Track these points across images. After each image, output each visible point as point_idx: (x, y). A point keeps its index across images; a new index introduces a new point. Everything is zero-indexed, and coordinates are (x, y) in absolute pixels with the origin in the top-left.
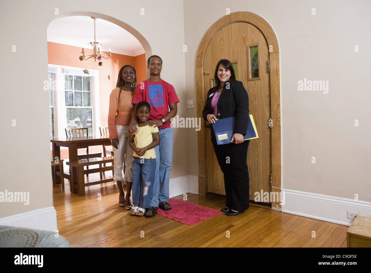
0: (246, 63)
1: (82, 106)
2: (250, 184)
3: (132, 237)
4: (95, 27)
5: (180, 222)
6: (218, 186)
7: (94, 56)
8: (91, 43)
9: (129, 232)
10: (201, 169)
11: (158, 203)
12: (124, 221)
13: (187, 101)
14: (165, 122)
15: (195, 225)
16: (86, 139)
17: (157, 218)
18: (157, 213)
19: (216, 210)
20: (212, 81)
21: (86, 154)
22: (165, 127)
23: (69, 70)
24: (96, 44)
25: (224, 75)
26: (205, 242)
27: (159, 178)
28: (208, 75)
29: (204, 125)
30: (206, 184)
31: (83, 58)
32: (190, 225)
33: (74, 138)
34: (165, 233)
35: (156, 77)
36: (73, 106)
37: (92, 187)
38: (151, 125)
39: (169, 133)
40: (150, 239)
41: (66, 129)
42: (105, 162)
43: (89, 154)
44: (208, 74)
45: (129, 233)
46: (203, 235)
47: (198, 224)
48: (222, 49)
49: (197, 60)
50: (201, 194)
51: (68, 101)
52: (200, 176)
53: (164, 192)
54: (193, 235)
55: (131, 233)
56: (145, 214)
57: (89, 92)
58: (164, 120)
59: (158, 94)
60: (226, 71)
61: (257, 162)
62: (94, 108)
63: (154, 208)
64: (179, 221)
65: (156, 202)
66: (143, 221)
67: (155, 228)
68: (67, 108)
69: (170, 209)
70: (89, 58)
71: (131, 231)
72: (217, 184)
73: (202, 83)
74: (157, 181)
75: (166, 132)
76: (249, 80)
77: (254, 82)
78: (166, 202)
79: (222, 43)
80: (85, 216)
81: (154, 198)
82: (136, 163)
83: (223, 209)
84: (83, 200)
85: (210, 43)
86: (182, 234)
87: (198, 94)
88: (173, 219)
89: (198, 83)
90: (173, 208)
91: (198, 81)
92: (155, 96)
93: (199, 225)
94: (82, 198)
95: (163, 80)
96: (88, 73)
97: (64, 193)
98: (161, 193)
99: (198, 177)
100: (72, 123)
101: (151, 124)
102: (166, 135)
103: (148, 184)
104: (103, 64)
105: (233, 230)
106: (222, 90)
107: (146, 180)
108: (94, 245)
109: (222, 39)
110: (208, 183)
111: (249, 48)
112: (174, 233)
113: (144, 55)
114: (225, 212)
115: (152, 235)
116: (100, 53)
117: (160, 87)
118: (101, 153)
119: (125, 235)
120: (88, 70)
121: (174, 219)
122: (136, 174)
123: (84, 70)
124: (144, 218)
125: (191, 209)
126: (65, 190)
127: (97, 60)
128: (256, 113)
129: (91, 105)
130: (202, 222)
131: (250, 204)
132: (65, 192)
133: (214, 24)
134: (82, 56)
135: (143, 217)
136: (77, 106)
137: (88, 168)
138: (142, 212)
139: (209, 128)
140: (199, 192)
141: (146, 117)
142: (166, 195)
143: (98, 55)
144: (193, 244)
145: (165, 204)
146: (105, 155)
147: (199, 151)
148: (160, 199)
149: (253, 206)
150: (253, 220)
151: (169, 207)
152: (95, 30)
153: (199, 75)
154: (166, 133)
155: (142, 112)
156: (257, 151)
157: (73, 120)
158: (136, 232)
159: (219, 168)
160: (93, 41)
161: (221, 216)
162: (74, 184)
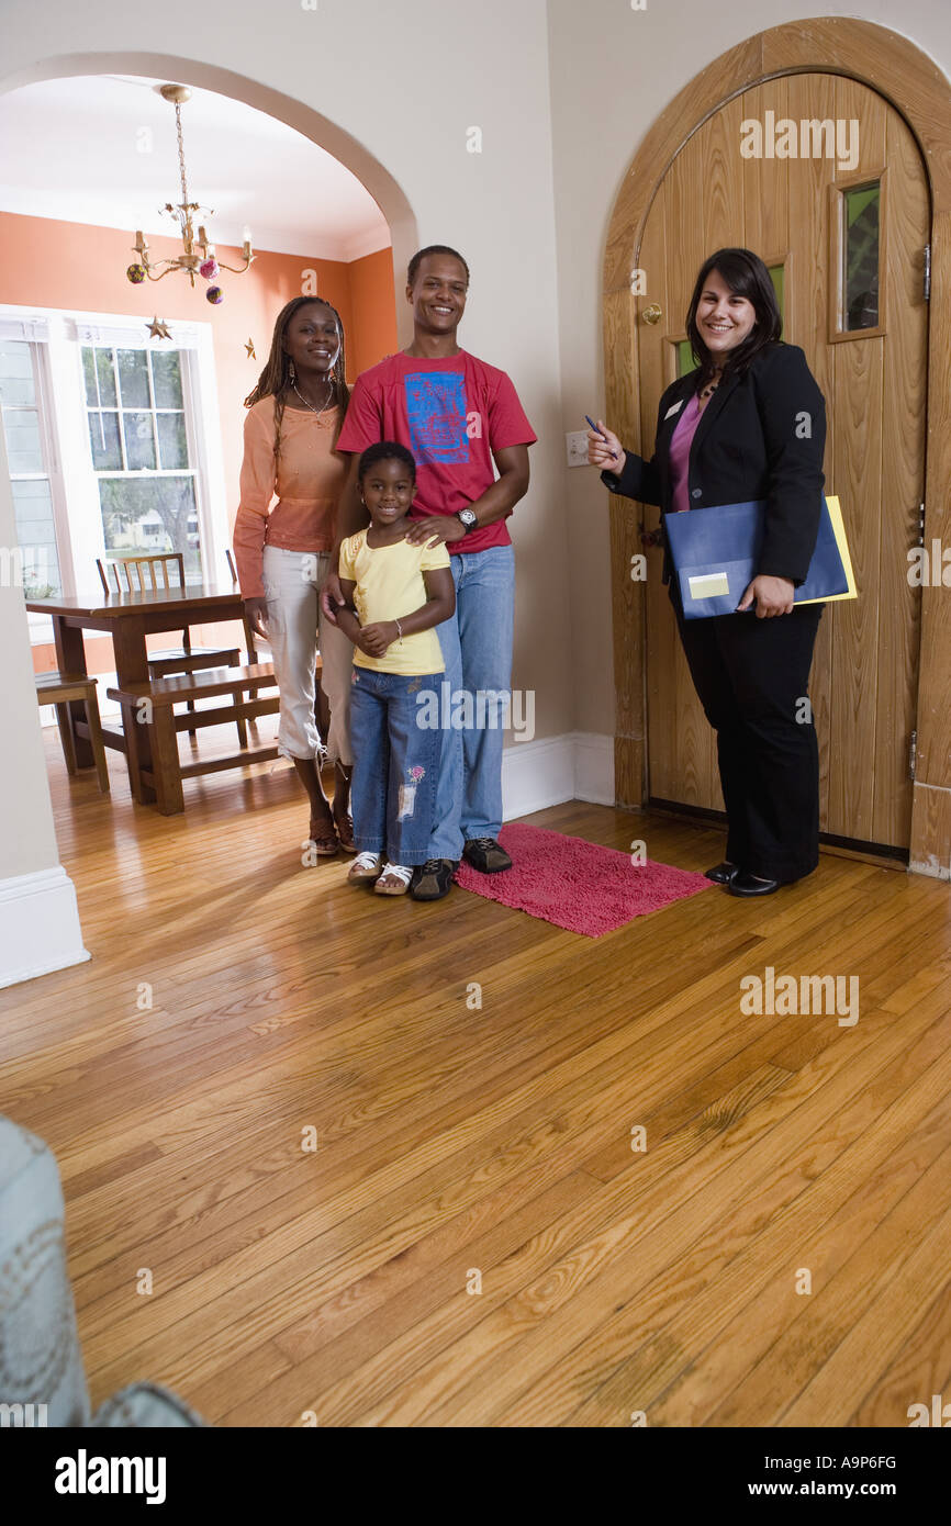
0: (822, 263)
1: (156, 468)
2: (823, 772)
3: (363, 983)
4: (180, 136)
5: (548, 922)
6: (691, 775)
7: (186, 261)
8: (169, 208)
9: (350, 961)
10: (626, 710)
11: (461, 844)
12: (331, 915)
13: (565, 439)
14: (475, 523)
15: (608, 935)
16: (177, 598)
17: (459, 902)
18: (456, 883)
19: (687, 872)
20: (673, 349)
21: (181, 654)
22: (479, 545)
23: (96, 327)
24: (190, 210)
25: (724, 319)
26: (650, 1009)
27: (462, 747)
28: (655, 322)
29: (638, 533)
30: (643, 768)
31: (143, 274)
32: (586, 935)
33: (133, 596)
34: (491, 970)
35: (436, 340)
36: (122, 468)
37: (213, 780)
38: (417, 538)
39: (495, 571)
40: (435, 995)
41: (98, 562)
42: (253, 684)
43: (193, 653)
44: (655, 320)
45: (353, 967)
46: (641, 979)
47: (619, 932)
48: (719, 209)
49: (606, 261)
50: (624, 806)
51: (101, 454)
52: (622, 736)
53: (482, 800)
54: (602, 977)
55: (360, 964)
56: (410, 889)
57: (179, 411)
58: (467, 517)
59: (443, 407)
60: (733, 302)
61: (858, 685)
62: (201, 475)
63: (445, 866)
64: (543, 919)
65: (452, 842)
66: (407, 917)
67: (450, 947)
68: (100, 480)
69: (508, 867)
70: (166, 272)
71: (359, 957)
72: (690, 767)
73: (628, 360)
74: (454, 761)
75: (483, 567)
76: (831, 340)
77: (855, 346)
78: (490, 840)
79: (718, 176)
80: (188, 894)
81: (442, 828)
82: (364, 691)
83: (714, 870)
84: (176, 829)
85: (663, 180)
86: (558, 975)
87: (614, 405)
88: (521, 909)
89: (611, 360)
90: (519, 863)
91: (612, 351)
92: (432, 420)
93: (624, 935)
94: (173, 821)
95: (466, 353)
96: (167, 335)
97: (110, 802)
98: (470, 805)
99: (612, 739)
100: (134, 533)
101: (418, 533)
102: (486, 579)
103: (415, 773)
104: (224, 295)
105: (759, 960)
106: (712, 389)
107: (406, 760)
108: (221, 1015)
109: (718, 162)
110: (653, 763)
111: (840, 194)
112: (526, 969)
113: (386, 254)
114: (723, 881)
115: (441, 977)
116: (211, 250)
117: (453, 380)
118: (238, 650)
119: (337, 974)
120: (166, 323)
121: (525, 907)
122: (367, 733)
123: (151, 322)
124: (409, 904)
125: (589, 866)
126: (111, 791)
127: (198, 278)
128: (859, 480)
129: (190, 466)
130: (634, 923)
131: (822, 847)
132: (113, 799)
133: (680, 94)
134: (137, 267)
135: (406, 901)
136: (139, 469)
137: (191, 706)
138: (399, 880)
139: (659, 545)
140: (617, 798)
141: (397, 505)
142: (490, 814)
143: (202, 258)
144: (603, 1013)
145: (488, 849)
146: (253, 659)
147: (618, 638)
148: (468, 831)
149: (831, 858)
150: (835, 916)
151: (505, 862)
152: (181, 151)
153: (619, 324)
154: (484, 571)
155: (381, 484)
156: (859, 640)
157: (135, 524)
158: (379, 962)
159: (699, 709)
160: (176, 201)
161: (711, 898)
162: (144, 772)
